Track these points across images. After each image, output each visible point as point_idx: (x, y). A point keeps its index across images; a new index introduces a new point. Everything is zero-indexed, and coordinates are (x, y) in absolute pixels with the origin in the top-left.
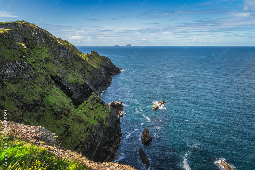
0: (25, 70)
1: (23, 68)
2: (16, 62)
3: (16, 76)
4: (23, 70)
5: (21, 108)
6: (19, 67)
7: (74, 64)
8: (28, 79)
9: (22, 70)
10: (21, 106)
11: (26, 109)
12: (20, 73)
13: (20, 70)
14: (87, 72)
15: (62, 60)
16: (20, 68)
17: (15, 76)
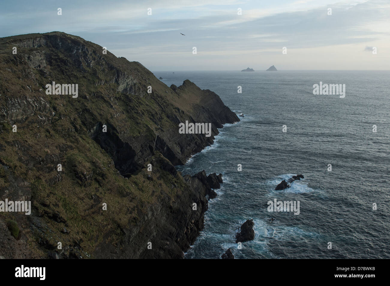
0: (40, 110)
1: (36, 106)
2: (26, 98)
3: (26, 118)
4: (38, 110)
5: (25, 162)
6: (31, 105)
7: (142, 104)
8: (44, 123)
9: (36, 109)
10: (26, 161)
11: (34, 166)
12: (31, 113)
13: (32, 109)
14: (165, 118)
15: (121, 96)
16: (33, 107)
17: (24, 117)
